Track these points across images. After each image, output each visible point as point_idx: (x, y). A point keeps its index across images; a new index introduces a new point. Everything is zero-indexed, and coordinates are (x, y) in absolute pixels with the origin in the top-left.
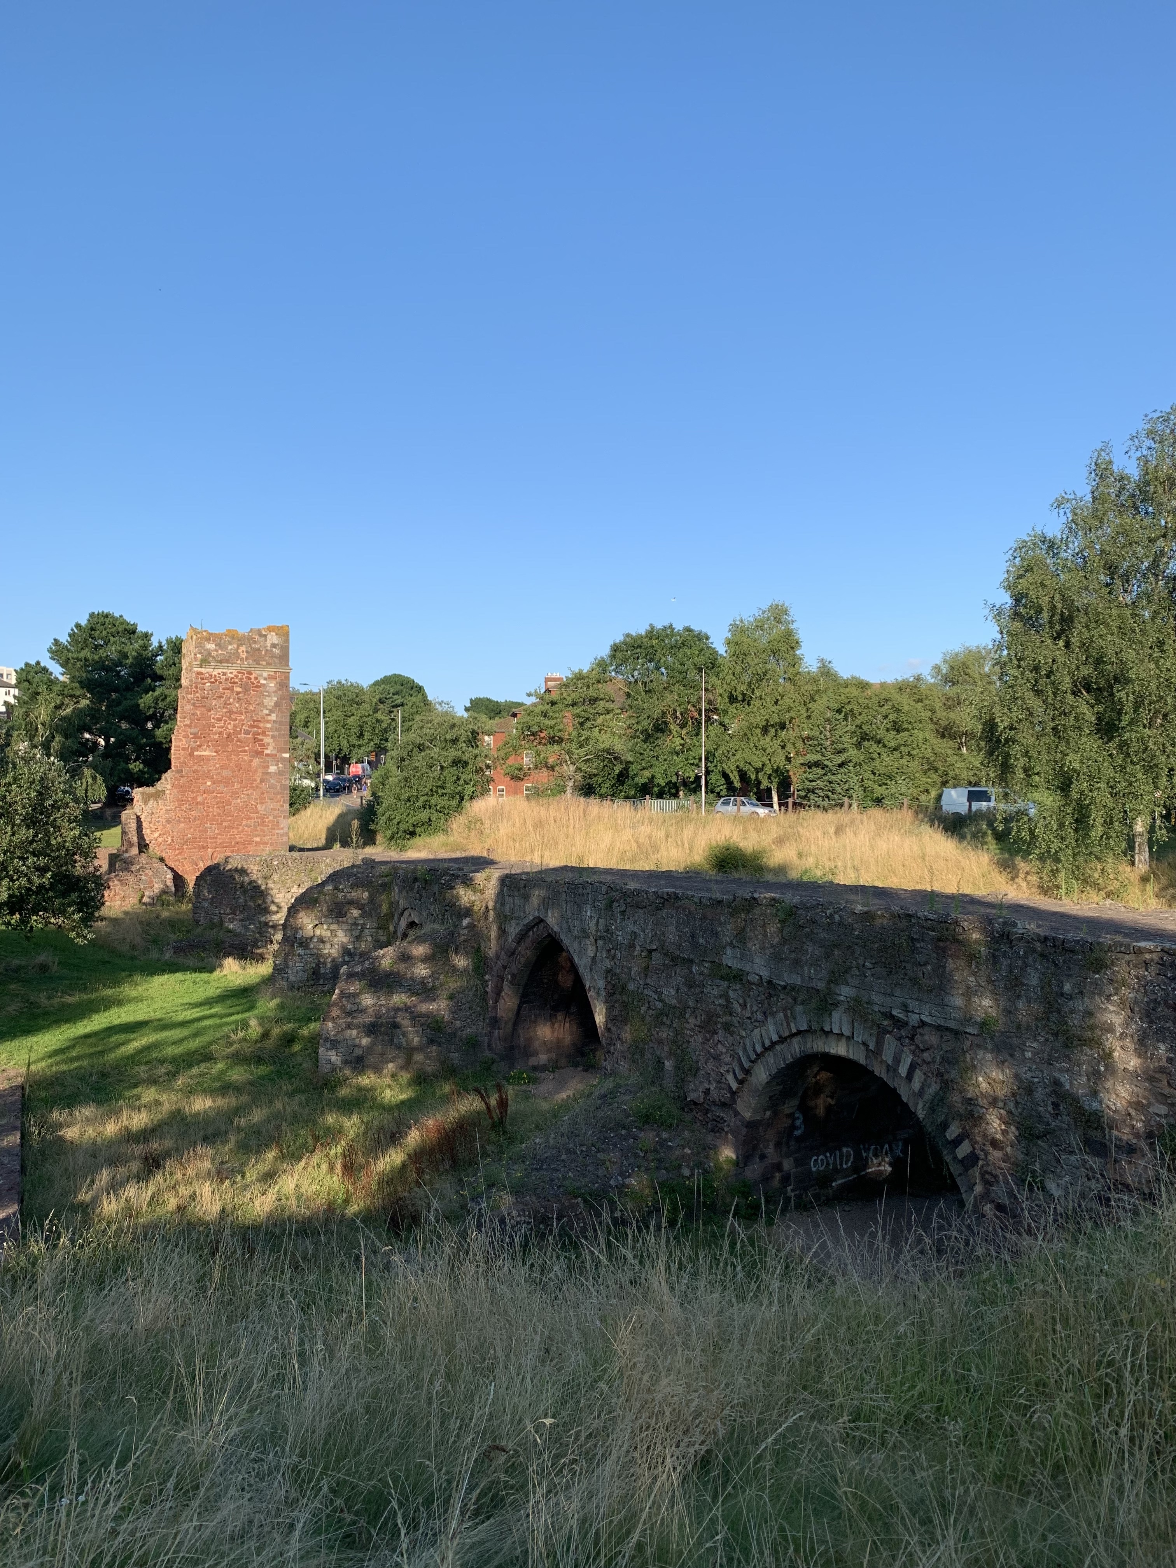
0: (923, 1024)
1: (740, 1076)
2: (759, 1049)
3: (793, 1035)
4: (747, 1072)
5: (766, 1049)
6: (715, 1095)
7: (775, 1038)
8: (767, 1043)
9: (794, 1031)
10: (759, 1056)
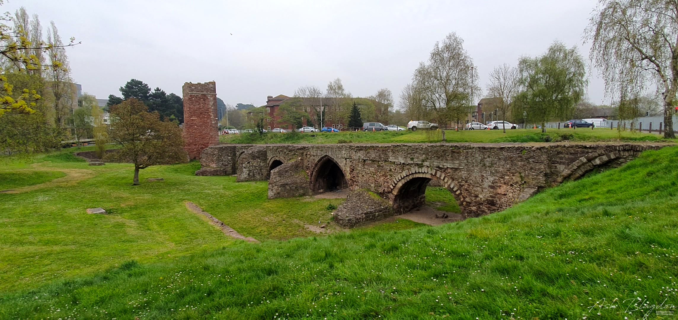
0: (447, 168)
1: (394, 185)
2: (400, 179)
3: (410, 174)
4: (396, 184)
5: (402, 178)
6: (386, 190)
7: (405, 176)
8: (403, 177)
9: (411, 173)
10: (400, 180)
